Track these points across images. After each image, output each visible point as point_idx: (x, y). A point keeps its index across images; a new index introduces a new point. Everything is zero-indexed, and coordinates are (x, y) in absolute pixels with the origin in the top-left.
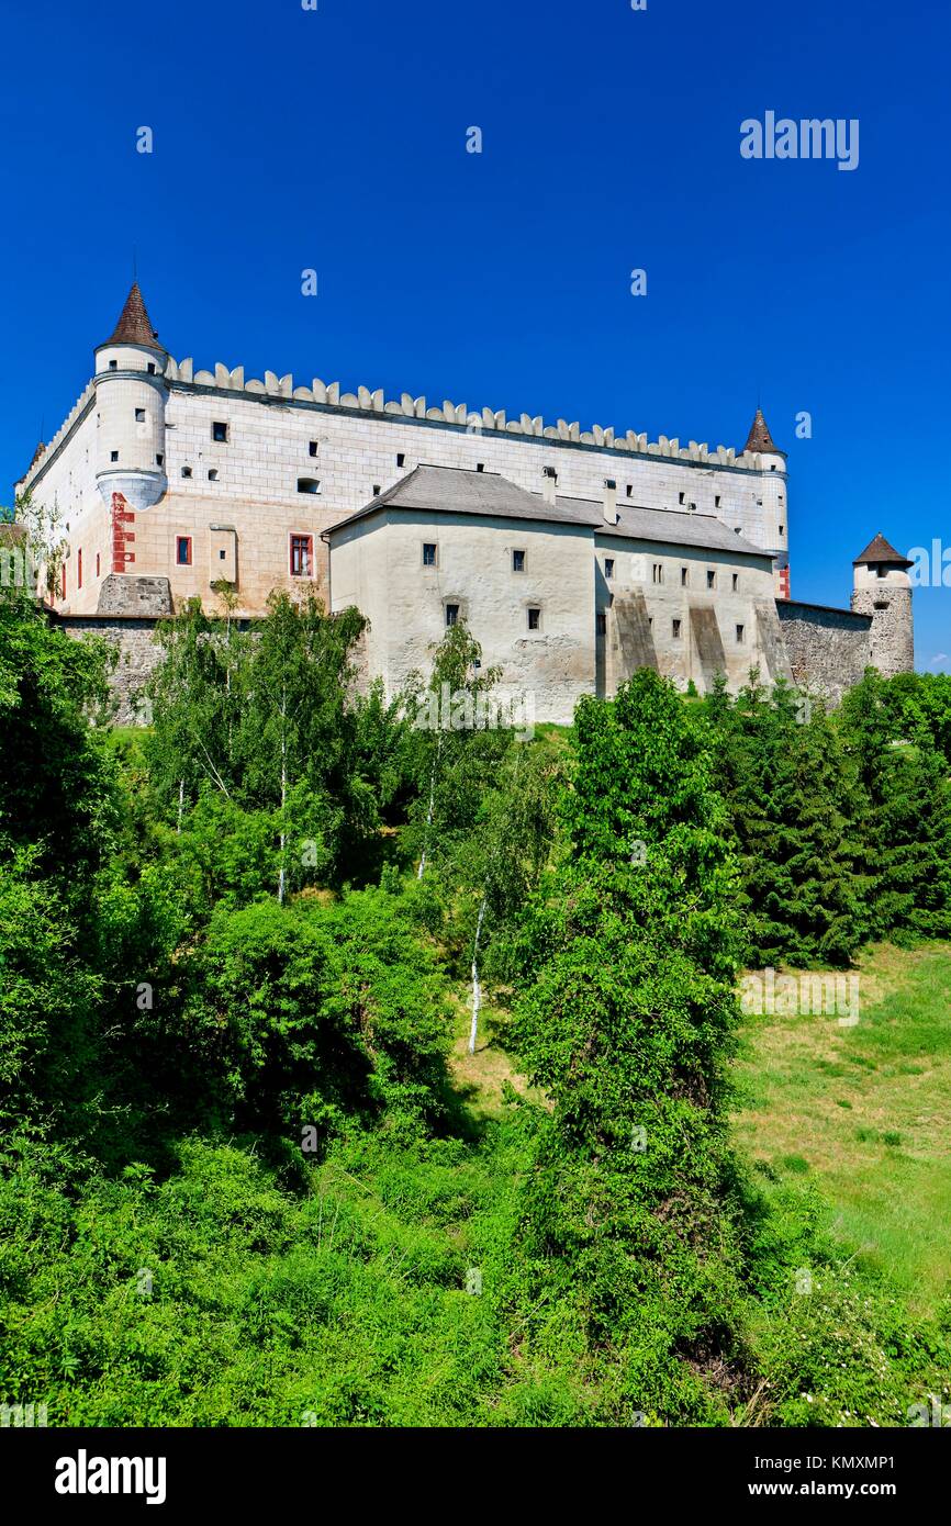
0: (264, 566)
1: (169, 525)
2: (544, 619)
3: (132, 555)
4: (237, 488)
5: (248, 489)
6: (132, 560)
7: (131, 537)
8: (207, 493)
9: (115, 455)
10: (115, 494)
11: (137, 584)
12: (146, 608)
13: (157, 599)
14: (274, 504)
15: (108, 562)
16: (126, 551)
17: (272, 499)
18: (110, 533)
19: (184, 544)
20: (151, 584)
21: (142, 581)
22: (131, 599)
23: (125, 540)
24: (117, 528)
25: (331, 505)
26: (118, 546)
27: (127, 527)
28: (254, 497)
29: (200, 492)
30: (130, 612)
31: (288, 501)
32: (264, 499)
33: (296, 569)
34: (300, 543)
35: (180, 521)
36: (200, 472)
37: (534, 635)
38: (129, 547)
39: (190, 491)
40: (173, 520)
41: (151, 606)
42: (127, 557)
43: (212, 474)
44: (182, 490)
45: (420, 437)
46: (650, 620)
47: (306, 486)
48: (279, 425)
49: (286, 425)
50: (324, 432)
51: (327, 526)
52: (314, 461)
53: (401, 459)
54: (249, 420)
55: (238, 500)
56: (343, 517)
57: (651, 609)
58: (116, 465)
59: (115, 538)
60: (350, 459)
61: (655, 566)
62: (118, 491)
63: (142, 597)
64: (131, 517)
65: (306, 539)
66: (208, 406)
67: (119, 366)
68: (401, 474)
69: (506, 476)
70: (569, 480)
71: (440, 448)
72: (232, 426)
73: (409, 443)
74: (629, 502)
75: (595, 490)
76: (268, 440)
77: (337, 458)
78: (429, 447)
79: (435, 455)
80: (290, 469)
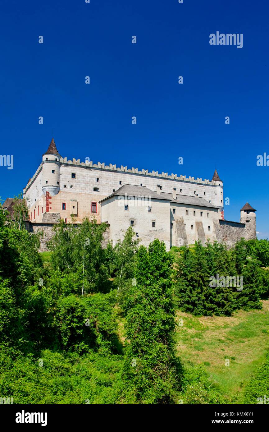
0: (84, 210)
1: (60, 200)
2: (156, 224)
3: (51, 207)
4: (78, 190)
5: (81, 190)
6: (51, 209)
7: (51, 203)
8: (70, 191)
9: (47, 182)
10: (47, 192)
11: (52, 215)
12: (54, 221)
13: (57, 219)
14: (87, 194)
15: (45, 209)
16: (49, 206)
17: (87, 193)
18: (45, 202)
19: (64, 205)
20: (55, 215)
21: (53, 214)
22: (50, 219)
23: (49, 204)
24: (47, 200)
25: (102, 195)
26: (47, 205)
27: (50, 200)
28: (82, 193)
29: (68, 191)
30: (50, 222)
31: (91, 193)
32: (85, 193)
33: (93, 211)
34: (94, 204)
35: (63, 199)
36: (68, 186)
37: (154, 228)
38: (50, 205)
39: (66, 191)
40: (61, 198)
41: (55, 221)
42: (50, 208)
43: (71, 187)
44: (64, 191)
45: (126, 177)
46: (185, 225)
47: (96, 189)
48: (89, 174)
49: (91, 174)
50: (101, 176)
51: (101, 200)
52: (98, 183)
53: (120, 182)
54: (81, 173)
55: (78, 193)
56: (105, 198)
57: (185, 222)
58: (47, 185)
59: (47, 203)
60: (107, 183)
61: (186, 211)
62: (47, 191)
63: (53, 218)
64: (51, 198)
65: (96, 203)
66: (71, 169)
67: (48, 160)
68: (120, 186)
69: (148, 187)
70: (165, 188)
71: (131, 179)
72: (77, 174)
73: (123, 178)
74: (181, 194)
75: (171, 191)
76: (86, 178)
77: (104, 182)
78: (128, 179)
79: (129, 181)
80: (92, 185)
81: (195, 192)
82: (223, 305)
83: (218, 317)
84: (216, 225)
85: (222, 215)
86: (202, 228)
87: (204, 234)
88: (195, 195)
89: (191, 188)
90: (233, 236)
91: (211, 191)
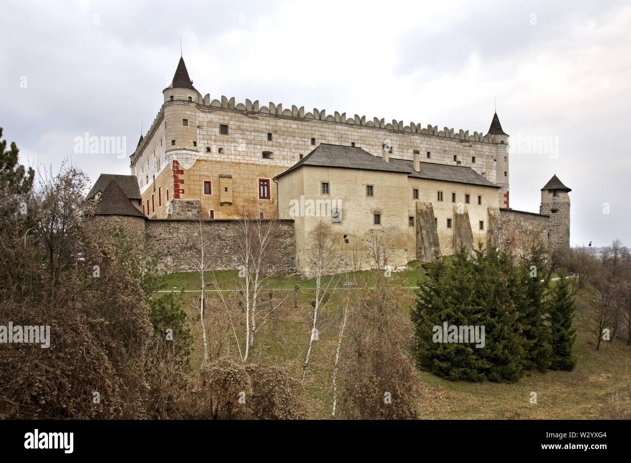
0: (246, 195)
1: (200, 176)
2: (383, 219)
3: (183, 191)
4: (233, 157)
5: (238, 157)
6: (183, 192)
7: (182, 182)
8: (218, 159)
9: (173, 142)
10: (174, 161)
11: (185, 204)
12: (190, 215)
13: (195, 211)
14: (251, 164)
15: (172, 193)
16: (180, 188)
17: (250, 162)
18: (173, 180)
19: (208, 184)
20: (192, 204)
21: (188, 202)
22: (183, 211)
23: (179, 183)
24: (175, 177)
25: (278, 164)
26: (176, 186)
27: (180, 177)
28: (241, 161)
29: (214, 159)
30: (182, 217)
31: (258, 163)
32: (245, 162)
33: (262, 195)
34: (264, 183)
35: (205, 174)
36: (214, 149)
37: (377, 227)
38: (181, 187)
39: (210, 159)
40: (202, 173)
41: (193, 215)
42: (181, 191)
43: (220, 150)
44: (206, 159)
45: (323, 130)
46: (436, 219)
47: (266, 155)
48: (253, 125)
49: (256, 125)
50: (275, 128)
51: (276, 175)
52: (270, 143)
53: (313, 140)
54: (238, 123)
55: (233, 163)
56: (284, 170)
57: (436, 213)
58: (174, 147)
59: (175, 182)
60: (288, 141)
61: (439, 192)
62: (175, 159)
63: (188, 210)
64: (182, 172)
65: (267, 181)
66: (218, 117)
67: (175, 99)
68: (313, 148)
69: (366, 148)
70: (398, 150)
71: (333, 135)
72: (230, 126)
73: (317, 133)
74: (428, 161)
75: (408, 155)
76: (248, 133)
77: (282, 141)
78: (327, 134)
79: (330, 138)
80: (258, 147)
81: (455, 157)
82: (505, 362)
83: (496, 384)
84: (494, 218)
85: (506, 200)
86: (469, 224)
87: (472, 236)
88: (455, 163)
89: (447, 149)
90: (527, 239)
91: (486, 154)
